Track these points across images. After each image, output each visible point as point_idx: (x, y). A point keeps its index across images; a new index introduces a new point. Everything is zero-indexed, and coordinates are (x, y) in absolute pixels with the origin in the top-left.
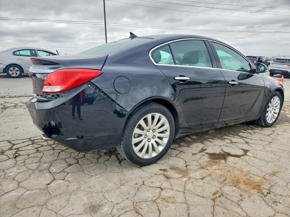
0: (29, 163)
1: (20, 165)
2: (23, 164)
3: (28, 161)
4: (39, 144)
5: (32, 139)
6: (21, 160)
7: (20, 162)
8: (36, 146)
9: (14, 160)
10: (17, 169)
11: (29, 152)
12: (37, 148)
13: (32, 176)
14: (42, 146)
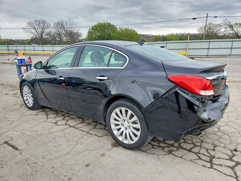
0: (228, 140)
1: (234, 142)
2: (232, 142)
3: (228, 142)
4: (208, 153)
5: (209, 165)
6: (232, 145)
7: (234, 144)
8: (212, 153)
9: (238, 148)
10: (237, 141)
11: (222, 149)
12: (214, 150)
13: (230, 132)
14: (207, 150)
